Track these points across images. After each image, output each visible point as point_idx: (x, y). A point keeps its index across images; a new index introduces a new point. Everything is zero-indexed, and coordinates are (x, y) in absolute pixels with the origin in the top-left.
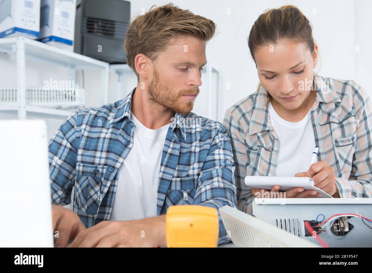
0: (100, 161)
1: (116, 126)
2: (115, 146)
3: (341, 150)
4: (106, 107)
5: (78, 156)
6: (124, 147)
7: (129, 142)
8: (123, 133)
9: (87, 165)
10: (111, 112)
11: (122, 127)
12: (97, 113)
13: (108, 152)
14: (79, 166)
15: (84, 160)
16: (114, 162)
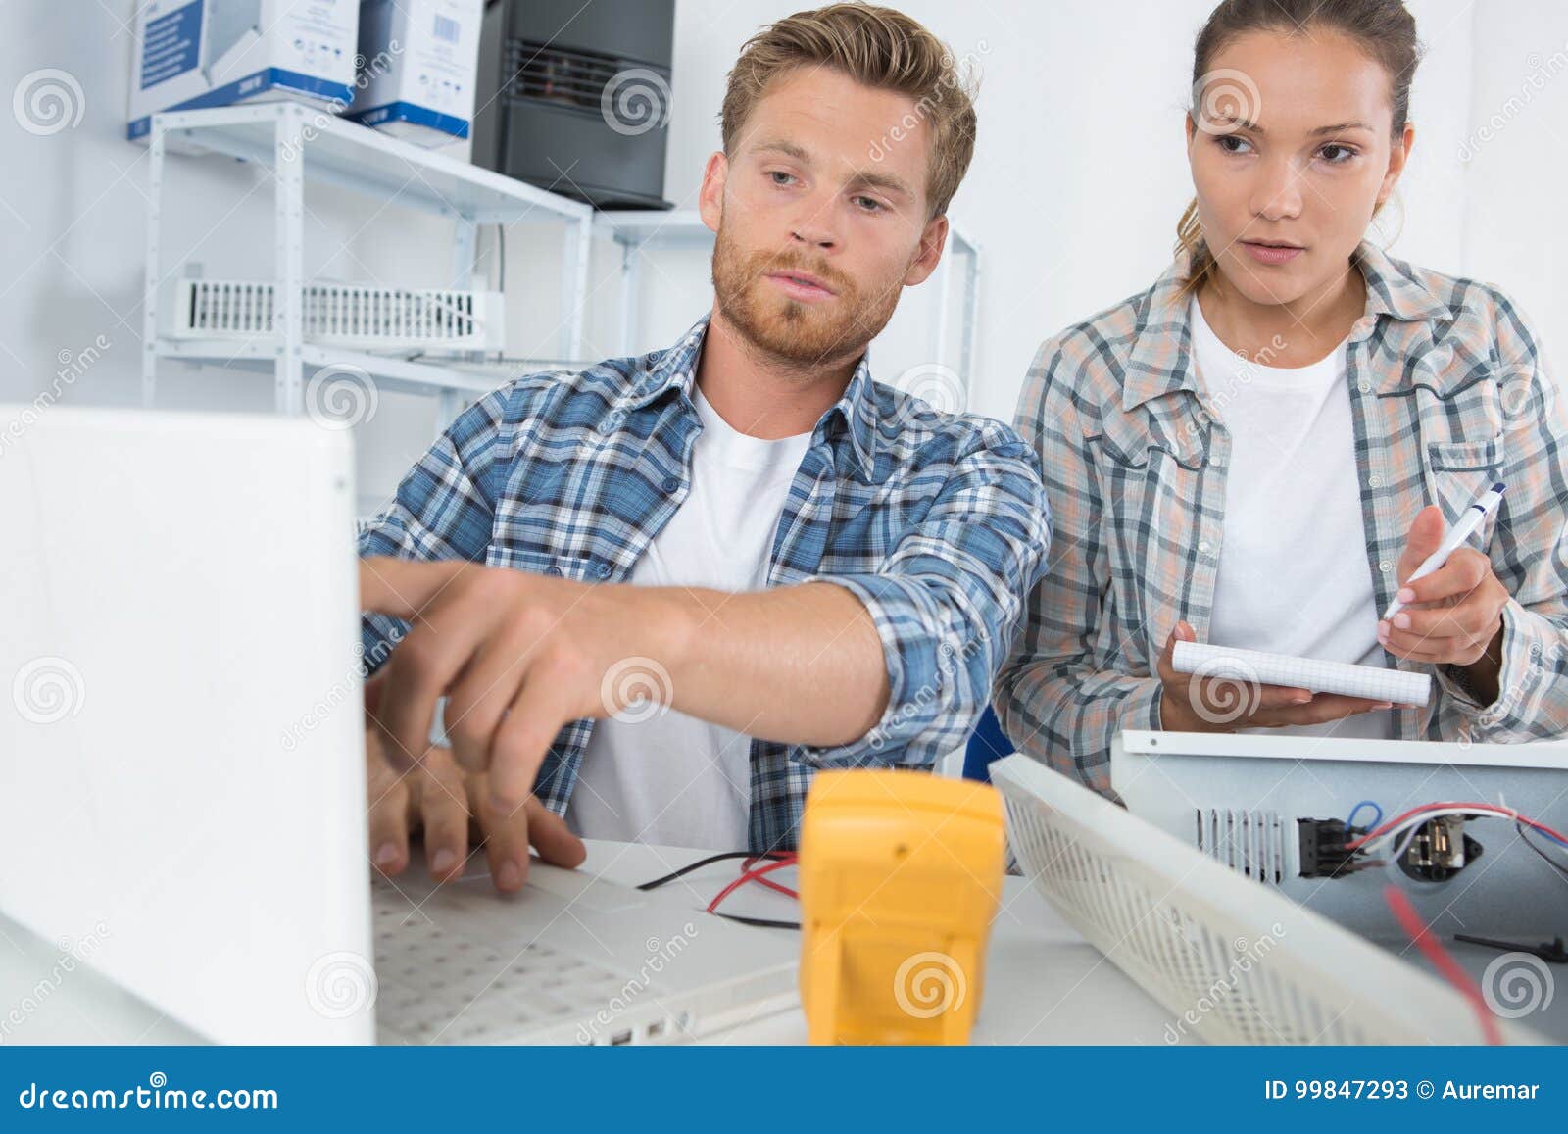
0: (569, 541)
1: (636, 423)
2: (622, 492)
3: (1448, 483)
4: (616, 364)
5: (497, 521)
6: (655, 496)
7: (673, 484)
8: (658, 451)
9: (525, 553)
10: (629, 382)
11: (656, 429)
12: (580, 382)
13: (598, 510)
14: (499, 555)
15: (516, 536)
16: (615, 548)
